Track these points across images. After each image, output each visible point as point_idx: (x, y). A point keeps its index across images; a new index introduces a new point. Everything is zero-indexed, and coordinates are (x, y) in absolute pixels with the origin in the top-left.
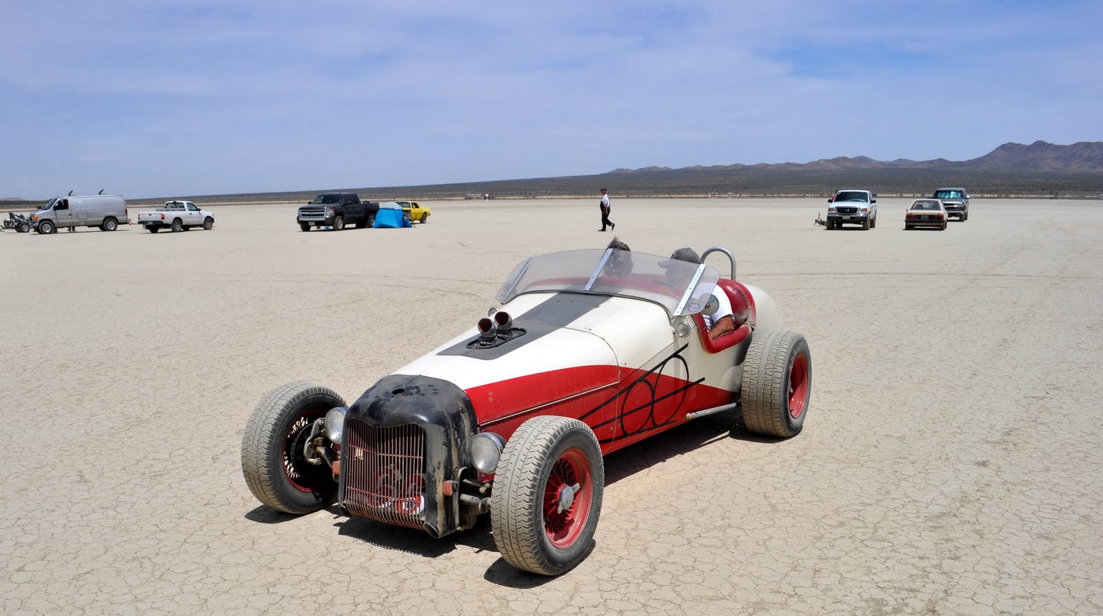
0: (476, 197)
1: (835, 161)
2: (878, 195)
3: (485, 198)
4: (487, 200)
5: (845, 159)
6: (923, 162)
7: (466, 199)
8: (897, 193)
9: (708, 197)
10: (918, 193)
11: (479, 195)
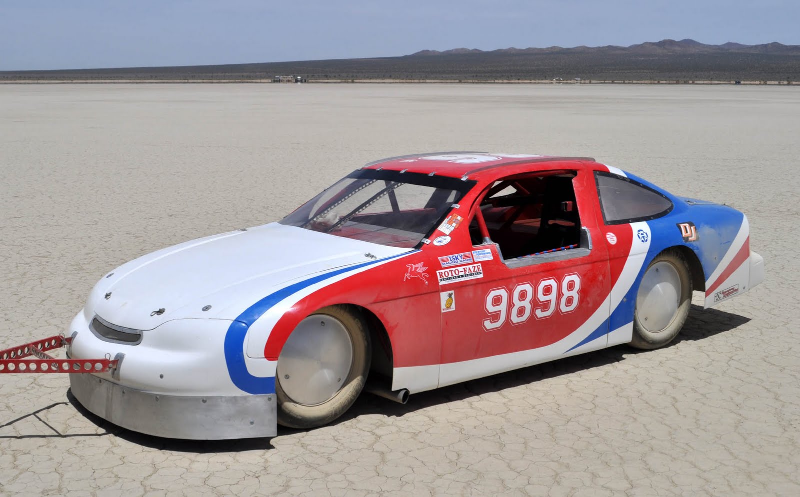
0: (285, 80)
1: (662, 44)
2: (742, 82)
3: (297, 81)
4: (299, 84)
5: (671, 42)
6: (756, 46)
7: (275, 81)
8: (760, 80)
9: (552, 83)
10: (784, 80)
11: (290, 77)
